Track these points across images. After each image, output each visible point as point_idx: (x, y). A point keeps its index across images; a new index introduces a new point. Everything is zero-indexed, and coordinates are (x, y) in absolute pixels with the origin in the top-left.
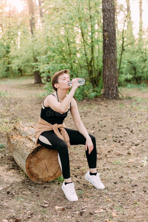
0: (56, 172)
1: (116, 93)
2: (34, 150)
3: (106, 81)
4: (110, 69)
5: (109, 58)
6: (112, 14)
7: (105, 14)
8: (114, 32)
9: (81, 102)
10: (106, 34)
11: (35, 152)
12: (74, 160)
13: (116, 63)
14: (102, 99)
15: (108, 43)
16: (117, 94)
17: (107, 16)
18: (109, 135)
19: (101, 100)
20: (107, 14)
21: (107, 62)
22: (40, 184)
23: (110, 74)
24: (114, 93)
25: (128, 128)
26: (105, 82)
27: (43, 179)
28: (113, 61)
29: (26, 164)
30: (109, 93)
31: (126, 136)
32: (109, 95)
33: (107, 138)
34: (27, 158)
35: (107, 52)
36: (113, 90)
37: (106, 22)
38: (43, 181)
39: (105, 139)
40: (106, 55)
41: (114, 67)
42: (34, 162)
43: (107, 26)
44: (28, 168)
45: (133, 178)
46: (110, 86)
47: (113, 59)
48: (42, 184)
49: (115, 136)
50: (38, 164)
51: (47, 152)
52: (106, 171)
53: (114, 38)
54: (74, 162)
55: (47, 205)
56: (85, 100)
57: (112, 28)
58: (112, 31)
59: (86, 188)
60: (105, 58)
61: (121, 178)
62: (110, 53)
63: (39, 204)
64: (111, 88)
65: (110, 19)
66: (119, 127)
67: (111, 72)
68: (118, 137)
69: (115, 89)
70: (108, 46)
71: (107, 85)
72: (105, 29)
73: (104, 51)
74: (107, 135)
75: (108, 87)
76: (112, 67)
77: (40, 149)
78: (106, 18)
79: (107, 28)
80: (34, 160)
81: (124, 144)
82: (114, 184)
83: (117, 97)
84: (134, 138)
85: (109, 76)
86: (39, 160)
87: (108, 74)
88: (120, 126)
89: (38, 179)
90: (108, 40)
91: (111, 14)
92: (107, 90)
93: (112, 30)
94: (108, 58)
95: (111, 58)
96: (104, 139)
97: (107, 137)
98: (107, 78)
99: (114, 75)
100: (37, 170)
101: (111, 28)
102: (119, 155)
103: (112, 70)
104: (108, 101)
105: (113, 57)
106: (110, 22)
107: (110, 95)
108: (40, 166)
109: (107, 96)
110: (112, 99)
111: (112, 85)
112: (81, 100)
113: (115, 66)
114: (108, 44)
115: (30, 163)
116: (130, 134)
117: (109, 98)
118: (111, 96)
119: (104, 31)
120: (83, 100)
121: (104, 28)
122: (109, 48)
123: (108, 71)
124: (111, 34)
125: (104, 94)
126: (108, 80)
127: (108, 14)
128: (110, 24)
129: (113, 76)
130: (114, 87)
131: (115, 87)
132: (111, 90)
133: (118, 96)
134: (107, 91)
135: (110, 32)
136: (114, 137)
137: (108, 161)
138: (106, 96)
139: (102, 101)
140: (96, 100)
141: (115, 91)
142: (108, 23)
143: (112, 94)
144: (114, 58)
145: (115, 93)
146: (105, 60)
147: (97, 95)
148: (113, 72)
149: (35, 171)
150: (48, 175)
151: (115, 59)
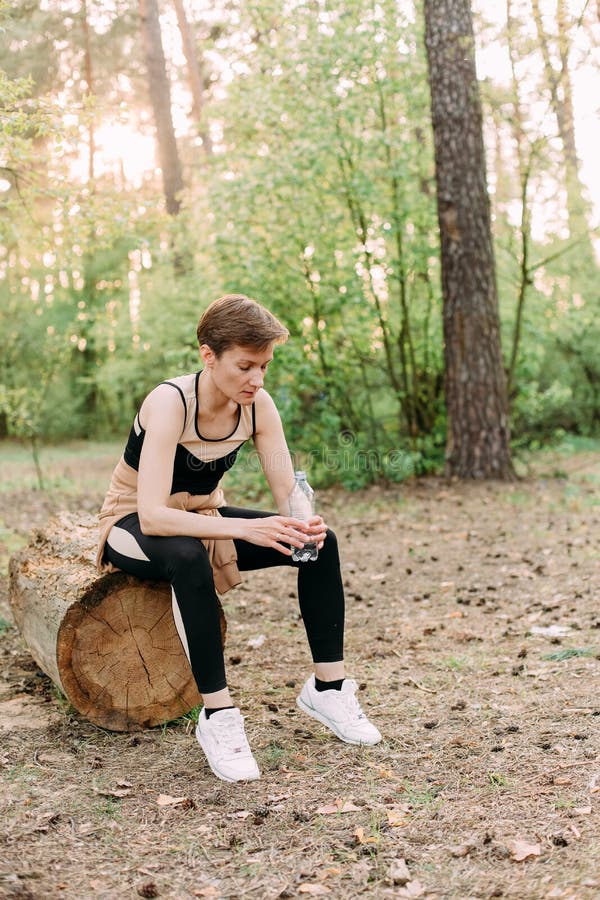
0: (185, 686)
1: (503, 452)
2: (88, 588)
3: (457, 405)
4: (470, 358)
5: (468, 315)
6: (471, 139)
7: (443, 140)
8: (480, 207)
9: (359, 493)
10: (451, 216)
11: (93, 598)
12: (283, 661)
13: (494, 331)
14: (444, 480)
15: (461, 252)
16: (504, 459)
17: (453, 144)
18: (444, 584)
19: (441, 484)
20: (450, 139)
21: (457, 328)
22: (120, 733)
23: (474, 376)
24: (491, 455)
25: (527, 562)
26: (455, 412)
27: (132, 714)
28: (485, 325)
29: (57, 650)
30: (471, 456)
31: (513, 586)
32: (473, 463)
33: (434, 593)
34: (64, 624)
35: (458, 289)
36: (486, 440)
37: (448, 171)
38: (130, 722)
39: (426, 597)
40: (454, 301)
41: (487, 347)
42: (89, 639)
43: (454, 187)
44: (67, 664)
45: (507, 707)
46: (474, 428)
47: (482, 318)
48: (127, 733)
49: (469, 588)
50: (109, 647)
51: (145, 600)
52: (402, 690)
53: (484, 233)
54: (281, 668)
55: (127, 791)
56: (376, 489)
57: (472, 194)
58: (476, 205)
59: (303, 742)
60: (449, 315)
61: (457, 708)
62: (469, 293)
63: (96, 789)
64: (478, 433)
65: (465, 158)
66: (492, 560)
67: (477, 370)
68: (480, 591)
69: (494, 439)
70: (461, 267)
71: (464, 423)
72: (448, 197)
73: (445, 287)
74: (435, 584)
75: (467, 430)
76: (479, 349)
77: (116, 587)
78: (448, 154)
79: (452, 194)
80: (89, 630)
81: (496, 609)
82: (423, 728)
83: (506, 469)
84: (544, 589)
85: (470, 385)
86: (112, 631)
87: (464, 377)
88: (498, 556)
89: (111, 713)
90: (458, 243)
91: (467, 136)
92: (463, 441)
93: (475, 201)
94: (460, 315)
95: (475, 314)
96: (421, 596)
97: (435, 590)
98: (462, 393)
99: (489, 381)
100: (104, 674)
101: (468, 194)
102: (469, 640)
103: (481, 361)
104: (468, 486)
105: (483, 310)
106: (463, 167)
107: (477, 465)
108: (115, 655)
109: (465, 469)
110: (487, 477)
111: (484, 424)
112: (359, 488)
113: (491, 345)
114: (460, 258)
115: (75, 642)
116: (531, 578)
117: (473, 477)
118: (482, 468)
119: (443, 205)
120: (366, 488)
121: (441, 194)
122: (465, 274)
123: (464, 367)
124: (471, 216)
125: (453, 462)
126: (466, 404)
127: (456, 139)
128: (465, 175)
129: (485, 384)
130: (490, 429)
131: (496, 430)
132: (481, 443)
133: (511, 466)
134: (465, 446)
135: (468, 210)
136: (464, 589)
137: (417, 661)
138: (462, 466)
139: (444, 487)
140: (420, 485)
141: (496, 447)
142: (459, 172)
143: (485, 458)
144: (487, 312)
145: (498, 453)
146: (450, 323)
147: (423, 468)
148: (483, 371)
149: (97, 679)
150: (151, 694)
151: (491, 318)
